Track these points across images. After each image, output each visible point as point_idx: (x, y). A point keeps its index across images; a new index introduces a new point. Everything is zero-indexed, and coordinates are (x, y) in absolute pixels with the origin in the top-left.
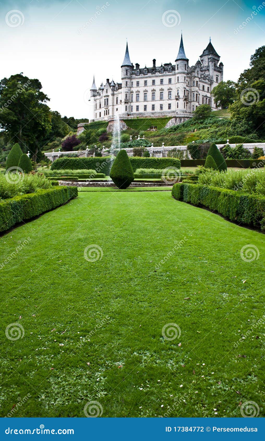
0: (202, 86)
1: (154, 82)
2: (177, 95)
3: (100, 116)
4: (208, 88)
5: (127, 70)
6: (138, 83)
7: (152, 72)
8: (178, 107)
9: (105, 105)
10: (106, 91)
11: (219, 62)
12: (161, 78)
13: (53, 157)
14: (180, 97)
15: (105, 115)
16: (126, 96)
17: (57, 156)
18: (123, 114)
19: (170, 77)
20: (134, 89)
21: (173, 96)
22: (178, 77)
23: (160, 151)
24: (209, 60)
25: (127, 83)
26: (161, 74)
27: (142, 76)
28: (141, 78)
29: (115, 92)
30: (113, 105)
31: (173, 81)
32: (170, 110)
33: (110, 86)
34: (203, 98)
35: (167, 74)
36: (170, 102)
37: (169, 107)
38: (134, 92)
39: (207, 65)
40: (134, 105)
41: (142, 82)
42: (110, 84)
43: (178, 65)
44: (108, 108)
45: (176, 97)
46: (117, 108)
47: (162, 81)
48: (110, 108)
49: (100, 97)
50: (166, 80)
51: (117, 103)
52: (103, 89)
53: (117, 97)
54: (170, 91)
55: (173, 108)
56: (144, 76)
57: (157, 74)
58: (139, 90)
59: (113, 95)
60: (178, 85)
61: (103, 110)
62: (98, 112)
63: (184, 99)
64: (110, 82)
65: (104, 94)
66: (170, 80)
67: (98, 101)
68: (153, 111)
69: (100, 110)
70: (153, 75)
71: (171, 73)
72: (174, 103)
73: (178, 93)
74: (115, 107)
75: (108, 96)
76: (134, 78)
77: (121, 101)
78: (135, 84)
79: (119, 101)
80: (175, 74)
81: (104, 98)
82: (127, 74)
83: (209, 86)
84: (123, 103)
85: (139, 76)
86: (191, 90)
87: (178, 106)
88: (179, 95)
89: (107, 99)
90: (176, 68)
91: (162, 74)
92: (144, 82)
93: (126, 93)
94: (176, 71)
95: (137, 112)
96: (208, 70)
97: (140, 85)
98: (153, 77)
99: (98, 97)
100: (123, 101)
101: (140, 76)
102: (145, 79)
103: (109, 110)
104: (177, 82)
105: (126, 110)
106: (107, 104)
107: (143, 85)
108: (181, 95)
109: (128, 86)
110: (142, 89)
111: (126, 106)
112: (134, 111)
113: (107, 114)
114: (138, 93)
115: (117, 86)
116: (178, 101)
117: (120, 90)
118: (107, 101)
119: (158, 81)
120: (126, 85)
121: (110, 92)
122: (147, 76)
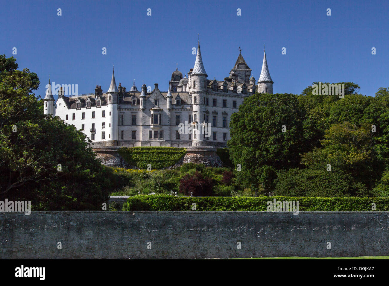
6: (215, 101)
7: (234, 90)
15: (150, 137)
20: (210, 109)
26: (243, 95)
29: (175, 107)
30: (170, 126)
33: (164, 97)
38: (211, 112)
41: (219, 100)
44: (160, 128)
48: (165, 129)
53: (178, 114)
56: (223, 93)
58: (216, 111)
59: (171, 110)
61: (144, 130)
62: (128, 129)
65: (150, 105)
67: (127, 113)
69: (135, 128)
70: (235, 94)
76: (211, 94)
78: (211, 102)
79: (182, 121)
85: (217, 92)
89: (160, 115)
92: (222, 100)
95: (215, 141)
97: (218, 105)
98: (234, 96)
99: (129, 106)
101: (219, 93)
102: (224, 98)
103: (162, 132)
107: (222, 105)
110: (220, 110)
114: (215, 115)
117: (186, 106)
121: (164, 105)
122: (227, 93)
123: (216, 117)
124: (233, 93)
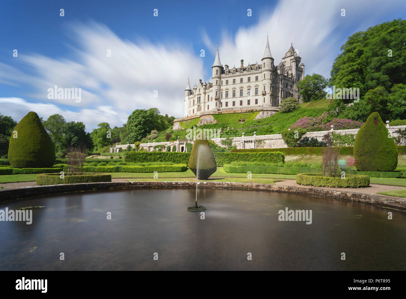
0: (286, 84)
1: (242, 80)
2: (263, 90)
3: (193, 113)
4: (291, 85)
5: (217, 71)
6: (227, 82)
7: (240, 71)
8: (264, 102)
9: (198, 102)
10: (199, 90)
11: (301, 63)
12: (249, 76)
13: (148, 147)
14: (266, 93)
15: (197, 111)
16: (216, 94)
17: (152, 146)
18: (214, 110)
19: (257, 75)
20: (224, 87)
21: (260, 93)
22: (265, 74)
23: (252, 141)
24: (292, 61)
25: (217, 82)
26: (248, 73)
27: (231, 75)
28: (230, 77)
29: (207, 91)
30: (205, 103)
31: (259, 79)
32: (256, 105)
33: (202, 86)
34: (287, 94)
35: (254, 72)
36: (256, 97)
37: (256, 103)
38: (224, 90)
39: (289, 65)
40: (223, 101)
41: (231, 80)
42: (202, 84)
43: (264, 63)
44: (200, 105)
45: (262, 92)
46: (208, 104)
47: (249, 79)
48: (202, 105)
49: (193, 96)
50: (253, 77)
51: (208, 100)
52: (196, 89)
53: (208, 95)
54: (257, 87)
55: (260, 103)
56: (233, 75)
57: (245, 72)
58: (228, 88)
59: (205, 93)
60: (265, 82)
61: (196, 107)
62: (191, 109)
63: (270, 94)
64: (202, 82)
65: (197, 92)
66: (257, 78)
67: (192, 100)
68: (241, 107)
69: (193, 108)
70: (241, 74)
71: (257, 72)
72: (260, 98)
73: (264, 89)
74: (207, 104)
75: (200, 94)
76: (224, 78)
77: (212, 98)
78: (224, 83)
79: (210, 98)
80: (261, 72)
81: (197, 97)
82: (217, 74)
83: (292, 84)
84: (214, 100)
85: (228, 76)
86: (276, 87)
87: (264, 100)
88: (266, 90)
89: (200, 97)
90: (263, 66)
91: (250, 73)
92: (233, 80)
93: (217, 91)
94: (263, 69)
95: (227, 108)
96: (291, 69)
97: (229, 84)
98: (241, 75)
99: (192, 96)
100: (214, 97)
101: (229, 75)
102: (234, 78)
103: (201, 107)
104: (263, 79)
105: (216, 106)
106: (200, 102)
107: (232, 83)
108: (268, 90)
109: (218, 84)
110: (230, 87)
111: (216, 102)
112: (224, 106)
113: (199, 111)
114: (227, 91)
115: (208, 85)
116: (264, 97)
117: (211, 89)
118: (200, 99)
119: (245, 79)
120: (217, 84)
121: (202, 91)
122: (235, 75)
123: (228, 91)
124: (240, 73)
